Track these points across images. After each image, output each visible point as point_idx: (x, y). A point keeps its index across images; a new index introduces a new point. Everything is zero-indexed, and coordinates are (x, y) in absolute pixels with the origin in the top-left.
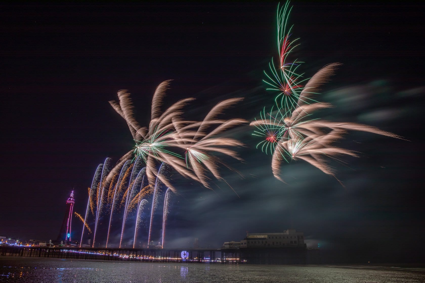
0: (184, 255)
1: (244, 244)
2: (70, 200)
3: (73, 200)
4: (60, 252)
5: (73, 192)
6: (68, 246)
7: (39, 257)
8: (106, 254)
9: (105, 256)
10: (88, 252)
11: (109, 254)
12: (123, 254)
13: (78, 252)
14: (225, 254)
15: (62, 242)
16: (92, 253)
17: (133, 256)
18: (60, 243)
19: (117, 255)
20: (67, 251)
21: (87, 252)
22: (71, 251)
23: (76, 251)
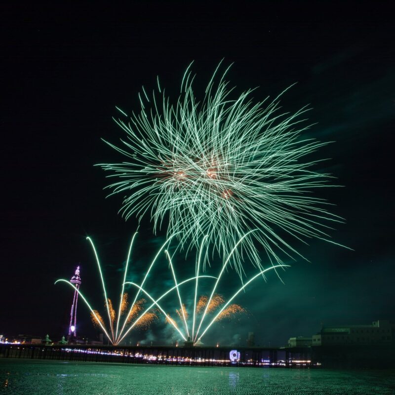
0: (234, 356)
1: (317, 340)
2: (75, 279)
3: (79, 280)
4: (60, 351)
5: (78, 268)
6: (72, 344)
7: (31, 358)
8: (124, 354)
9: (124, 357)
10: (100, 352)
11: (129, 355)
12: (149, 355)
13: (86, 352)
14: (290, 354)
15: (64, 338)
16: (106, 354)
17: (163, 358)
18: (61, 339)
19: (141, 356)
20: (70, 350)
21: (98, 352)
22: (76, 350)
23: (83, 350)
